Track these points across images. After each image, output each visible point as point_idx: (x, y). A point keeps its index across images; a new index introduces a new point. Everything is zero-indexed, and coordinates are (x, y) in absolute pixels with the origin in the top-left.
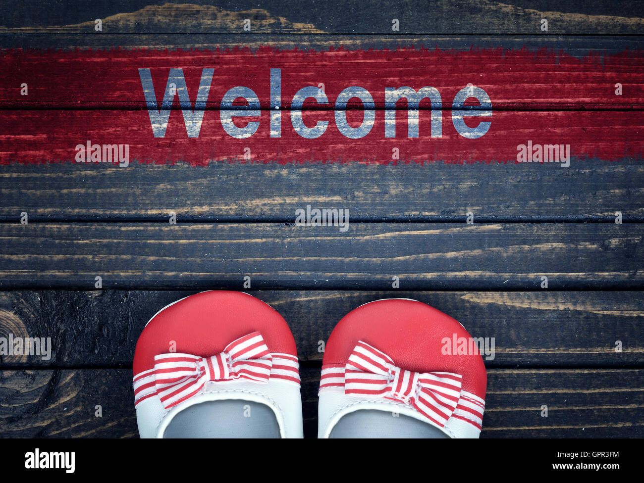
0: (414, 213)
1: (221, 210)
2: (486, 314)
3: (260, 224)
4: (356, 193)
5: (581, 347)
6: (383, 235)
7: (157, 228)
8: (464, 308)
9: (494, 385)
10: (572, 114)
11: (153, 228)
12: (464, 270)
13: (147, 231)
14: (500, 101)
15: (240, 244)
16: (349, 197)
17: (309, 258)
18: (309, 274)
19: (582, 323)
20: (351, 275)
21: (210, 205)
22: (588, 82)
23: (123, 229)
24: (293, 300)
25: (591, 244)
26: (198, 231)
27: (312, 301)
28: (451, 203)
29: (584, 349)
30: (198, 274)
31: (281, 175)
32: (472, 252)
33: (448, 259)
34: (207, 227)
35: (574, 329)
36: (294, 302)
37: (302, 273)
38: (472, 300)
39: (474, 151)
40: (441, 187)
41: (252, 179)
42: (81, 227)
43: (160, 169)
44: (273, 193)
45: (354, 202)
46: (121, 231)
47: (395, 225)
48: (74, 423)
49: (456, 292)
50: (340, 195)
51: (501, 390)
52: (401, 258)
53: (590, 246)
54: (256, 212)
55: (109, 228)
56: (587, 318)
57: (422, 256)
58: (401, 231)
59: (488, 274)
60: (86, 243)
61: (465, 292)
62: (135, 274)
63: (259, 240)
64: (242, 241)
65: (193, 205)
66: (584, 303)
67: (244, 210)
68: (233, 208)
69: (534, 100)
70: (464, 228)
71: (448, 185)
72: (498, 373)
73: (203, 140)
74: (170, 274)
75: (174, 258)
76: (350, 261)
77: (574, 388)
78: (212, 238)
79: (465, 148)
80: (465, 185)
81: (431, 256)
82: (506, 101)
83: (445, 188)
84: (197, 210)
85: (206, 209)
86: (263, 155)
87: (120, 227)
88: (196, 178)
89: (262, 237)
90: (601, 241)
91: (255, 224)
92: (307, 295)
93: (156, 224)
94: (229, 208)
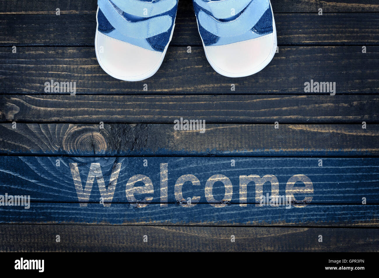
0: (269, 91)
1: (187, 89)
2: (299, 134)
3: (203, 96)
4: (245, 82)
5: (339, 148)
6: (256, 100)
7: (160, 97)
8: (289, 132)
9: (301, 164)
10: (339, 47)
11: (158, 97)
12: (290, 115)
13: (156, 99)
14: (308, 42)
15: (195, 104)
16: (242, 84)
17: (224, 110)
18: (224, 117)
19: (340, 138)
20: (241, 117)
21: (183, 87)
22: (347, 33)
23: (146, 98)
24: (217, 128)
25: (345, 104)
26: (177, 98)
27: (225, 128)
28: (285, 86)
29: (340, 149)
30: (177, 117)
31: (213, 74)
32: (293, 107)
33: (283, 110)
34: (181, 97)
35: (336, 141)
36: (217, 129)
37: (221, 117)
38: (293, 128)
39: (297, 63)
40: (281, 79)
41: (201, 76)
42: (128, 97)
43: (162, 72)
44: (209, 82)
45: (244, 86)
46: (145, 99)
47: (261, 96)
48: (124, 179)
49: (286, 125)
50: (238, 83)
51: (304, 167)
52: (263, 110)
53: (345, 105)
54: (202, 90)
55: (140, 97)
56: (342, 136)
57: (272, 109)
58: (263, 98)
59: (300, 117)
60: (130, 104)
61: (290, 125)
62: (150, 117)
63: (203, 103)
64: (196, 103)
65: (176, 87)
66: (341, 129)
67: (197, 90)
68: (192, 88)
69: (323, 41)
70: (290, 97)
71: (284, 78)
72: (303, 159)
73: (180, 59)
74: (165, 117)
75: (167, 110)
76: (241, 111)
77: (335, 166)
78: (183, 101)
79: (292, 63)
80: (292, 79)
81: (276, 109)
82: (311, 42)
83: (283, 80)
84: (177, 89)
85: (181, 89)
86: (205, 66)
87: (145, 97)
88: (177, 76)
89: (204, 101)
90: (349, 103)
91: (201, 96)
92: (222, 126)
93: (160, 95)
94: (190, 89)
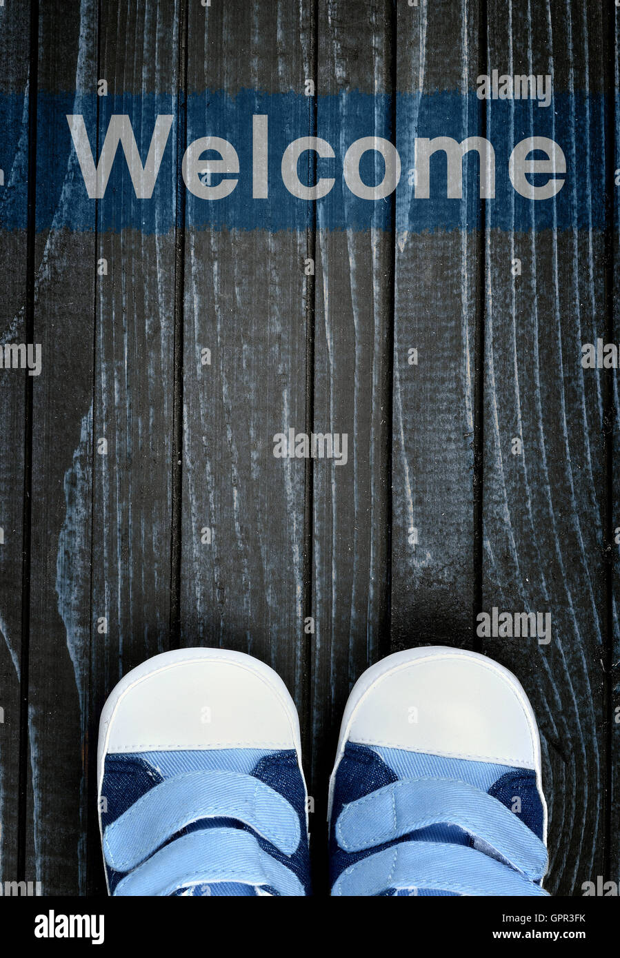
0: (303, 306)
1: (297, 530)
2: (422, 223)
3: (315, 485)
4: (280, 372)
5: (461, 114)
6: (329, 341)
7: (318, 605)
8: (415, 249)
9: (504, 216)
10: (191, 118)
11: (318, 611)
12: (370, 247)
13: (321, 618)
14: (174, 202)
15: (338, 509)
16: (283, 380)
17: (355, 429)
18: (373, 429)
19: (433, 112)
20: (375, 380)
21: (291, 543)
22: (153, 98)
23: (318, 646)
24: (403, 448)
25: (342, 99)
26: (322, 558)
27: (404, 426)
28: (292, 261)
29: (464, 110)
30: (372, 559)
31: (258, 459)
32: (349, 238)
33: (357, 266)
34: (317, 547)
35: (441, 121)
36: (406, 447)
37: (372, 437)
38: (405, 240)
39: (232, 232)
40: (274, 273)
41: (261, 493)
42: (316, 695)
43: (250, 601)
44: (278, 470)
45: (290, 375)
46: (321, 647)
47: (317, 328)
48: (544, 708)
49: (396, 258)
50: (281, 391)
51: (510, 207)
52: (356, 321)
53: (344, 101)
54: (300, 489)
55: (317, 662)
56: (427, 106)
57: (353, 297)
58: (324, 321)
59: (375, 220)
60: (335, 689)
61: (396, 248)
62: (371, 633)
63: (334, 487)
64: (334, 506)
65: (291, 563)
66: (410, 110)
67: (298, 504)
68: (295, 516)
69: (173, 161)
70: (321, 247)
71: (271, 265)
72: (490, 211)
73: (216, 550)
74: (372, 592)
75: (353, 586)
76: (359, 380)
77: (508, 123)
78: (329, 542)
79: (229, 243)
80: (271, 244)
81: (353, 286)
82: (174, 194)
83: (275, 268)
84: (297, 558)
85: (296, 548)
86: (235, 480)
87: (316, 649)
88: (260, 559)
89: (330, 484)
90: (339, 87)
91: (315, 491)
92: (398, 432)
93: (313, 607)
94: (296, 520)
